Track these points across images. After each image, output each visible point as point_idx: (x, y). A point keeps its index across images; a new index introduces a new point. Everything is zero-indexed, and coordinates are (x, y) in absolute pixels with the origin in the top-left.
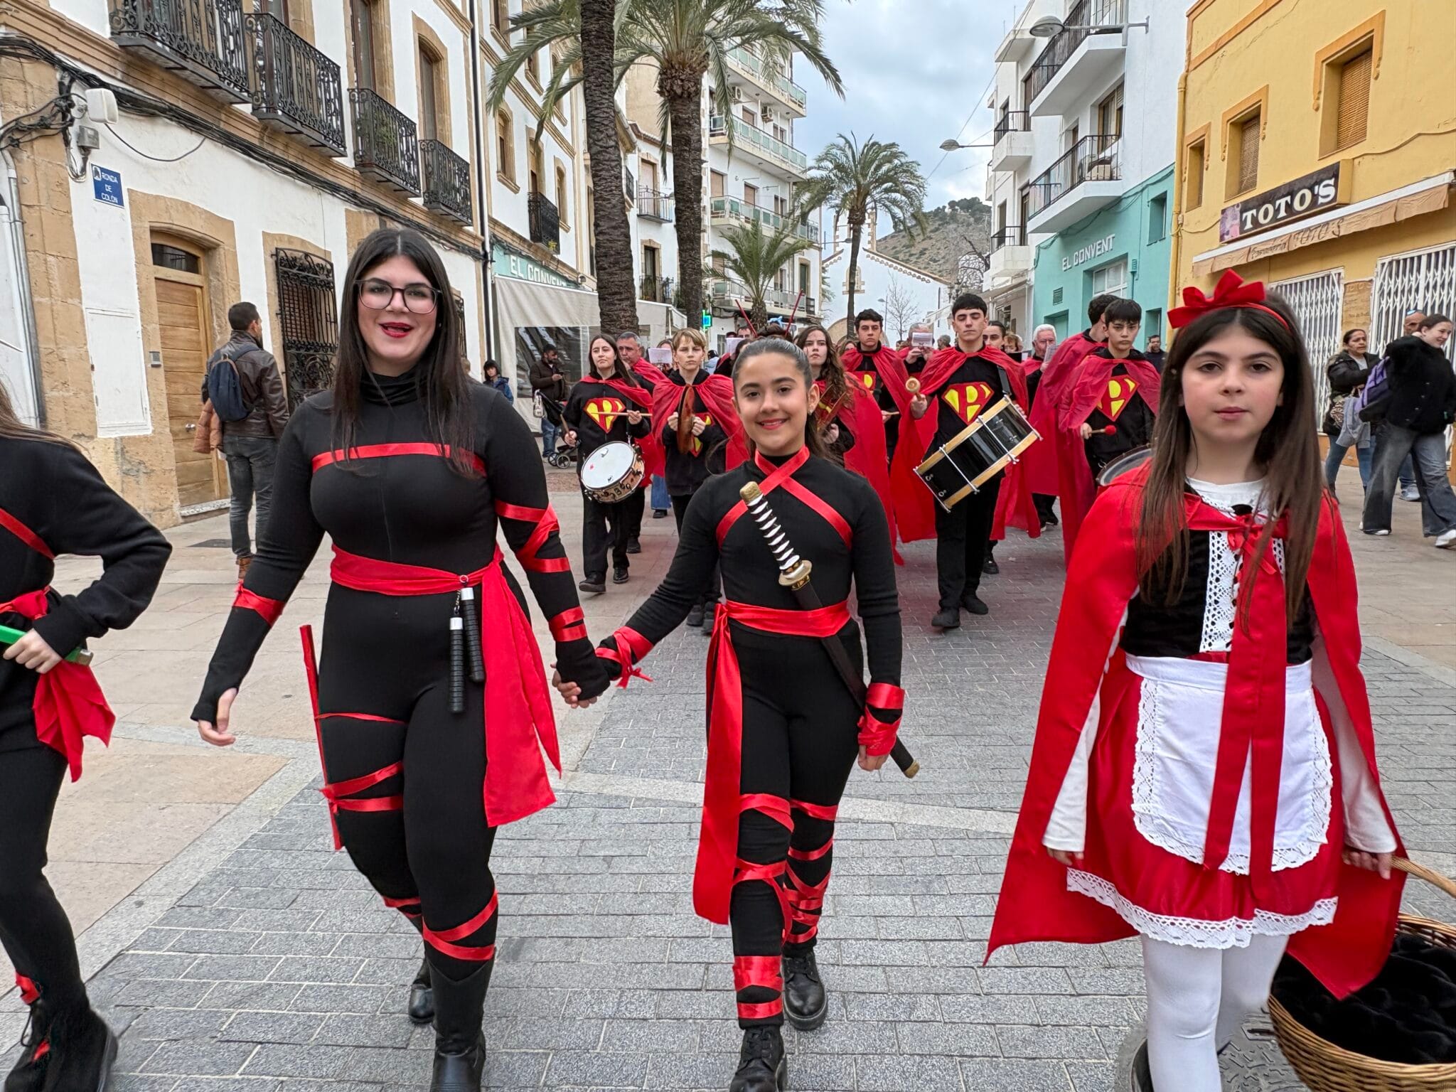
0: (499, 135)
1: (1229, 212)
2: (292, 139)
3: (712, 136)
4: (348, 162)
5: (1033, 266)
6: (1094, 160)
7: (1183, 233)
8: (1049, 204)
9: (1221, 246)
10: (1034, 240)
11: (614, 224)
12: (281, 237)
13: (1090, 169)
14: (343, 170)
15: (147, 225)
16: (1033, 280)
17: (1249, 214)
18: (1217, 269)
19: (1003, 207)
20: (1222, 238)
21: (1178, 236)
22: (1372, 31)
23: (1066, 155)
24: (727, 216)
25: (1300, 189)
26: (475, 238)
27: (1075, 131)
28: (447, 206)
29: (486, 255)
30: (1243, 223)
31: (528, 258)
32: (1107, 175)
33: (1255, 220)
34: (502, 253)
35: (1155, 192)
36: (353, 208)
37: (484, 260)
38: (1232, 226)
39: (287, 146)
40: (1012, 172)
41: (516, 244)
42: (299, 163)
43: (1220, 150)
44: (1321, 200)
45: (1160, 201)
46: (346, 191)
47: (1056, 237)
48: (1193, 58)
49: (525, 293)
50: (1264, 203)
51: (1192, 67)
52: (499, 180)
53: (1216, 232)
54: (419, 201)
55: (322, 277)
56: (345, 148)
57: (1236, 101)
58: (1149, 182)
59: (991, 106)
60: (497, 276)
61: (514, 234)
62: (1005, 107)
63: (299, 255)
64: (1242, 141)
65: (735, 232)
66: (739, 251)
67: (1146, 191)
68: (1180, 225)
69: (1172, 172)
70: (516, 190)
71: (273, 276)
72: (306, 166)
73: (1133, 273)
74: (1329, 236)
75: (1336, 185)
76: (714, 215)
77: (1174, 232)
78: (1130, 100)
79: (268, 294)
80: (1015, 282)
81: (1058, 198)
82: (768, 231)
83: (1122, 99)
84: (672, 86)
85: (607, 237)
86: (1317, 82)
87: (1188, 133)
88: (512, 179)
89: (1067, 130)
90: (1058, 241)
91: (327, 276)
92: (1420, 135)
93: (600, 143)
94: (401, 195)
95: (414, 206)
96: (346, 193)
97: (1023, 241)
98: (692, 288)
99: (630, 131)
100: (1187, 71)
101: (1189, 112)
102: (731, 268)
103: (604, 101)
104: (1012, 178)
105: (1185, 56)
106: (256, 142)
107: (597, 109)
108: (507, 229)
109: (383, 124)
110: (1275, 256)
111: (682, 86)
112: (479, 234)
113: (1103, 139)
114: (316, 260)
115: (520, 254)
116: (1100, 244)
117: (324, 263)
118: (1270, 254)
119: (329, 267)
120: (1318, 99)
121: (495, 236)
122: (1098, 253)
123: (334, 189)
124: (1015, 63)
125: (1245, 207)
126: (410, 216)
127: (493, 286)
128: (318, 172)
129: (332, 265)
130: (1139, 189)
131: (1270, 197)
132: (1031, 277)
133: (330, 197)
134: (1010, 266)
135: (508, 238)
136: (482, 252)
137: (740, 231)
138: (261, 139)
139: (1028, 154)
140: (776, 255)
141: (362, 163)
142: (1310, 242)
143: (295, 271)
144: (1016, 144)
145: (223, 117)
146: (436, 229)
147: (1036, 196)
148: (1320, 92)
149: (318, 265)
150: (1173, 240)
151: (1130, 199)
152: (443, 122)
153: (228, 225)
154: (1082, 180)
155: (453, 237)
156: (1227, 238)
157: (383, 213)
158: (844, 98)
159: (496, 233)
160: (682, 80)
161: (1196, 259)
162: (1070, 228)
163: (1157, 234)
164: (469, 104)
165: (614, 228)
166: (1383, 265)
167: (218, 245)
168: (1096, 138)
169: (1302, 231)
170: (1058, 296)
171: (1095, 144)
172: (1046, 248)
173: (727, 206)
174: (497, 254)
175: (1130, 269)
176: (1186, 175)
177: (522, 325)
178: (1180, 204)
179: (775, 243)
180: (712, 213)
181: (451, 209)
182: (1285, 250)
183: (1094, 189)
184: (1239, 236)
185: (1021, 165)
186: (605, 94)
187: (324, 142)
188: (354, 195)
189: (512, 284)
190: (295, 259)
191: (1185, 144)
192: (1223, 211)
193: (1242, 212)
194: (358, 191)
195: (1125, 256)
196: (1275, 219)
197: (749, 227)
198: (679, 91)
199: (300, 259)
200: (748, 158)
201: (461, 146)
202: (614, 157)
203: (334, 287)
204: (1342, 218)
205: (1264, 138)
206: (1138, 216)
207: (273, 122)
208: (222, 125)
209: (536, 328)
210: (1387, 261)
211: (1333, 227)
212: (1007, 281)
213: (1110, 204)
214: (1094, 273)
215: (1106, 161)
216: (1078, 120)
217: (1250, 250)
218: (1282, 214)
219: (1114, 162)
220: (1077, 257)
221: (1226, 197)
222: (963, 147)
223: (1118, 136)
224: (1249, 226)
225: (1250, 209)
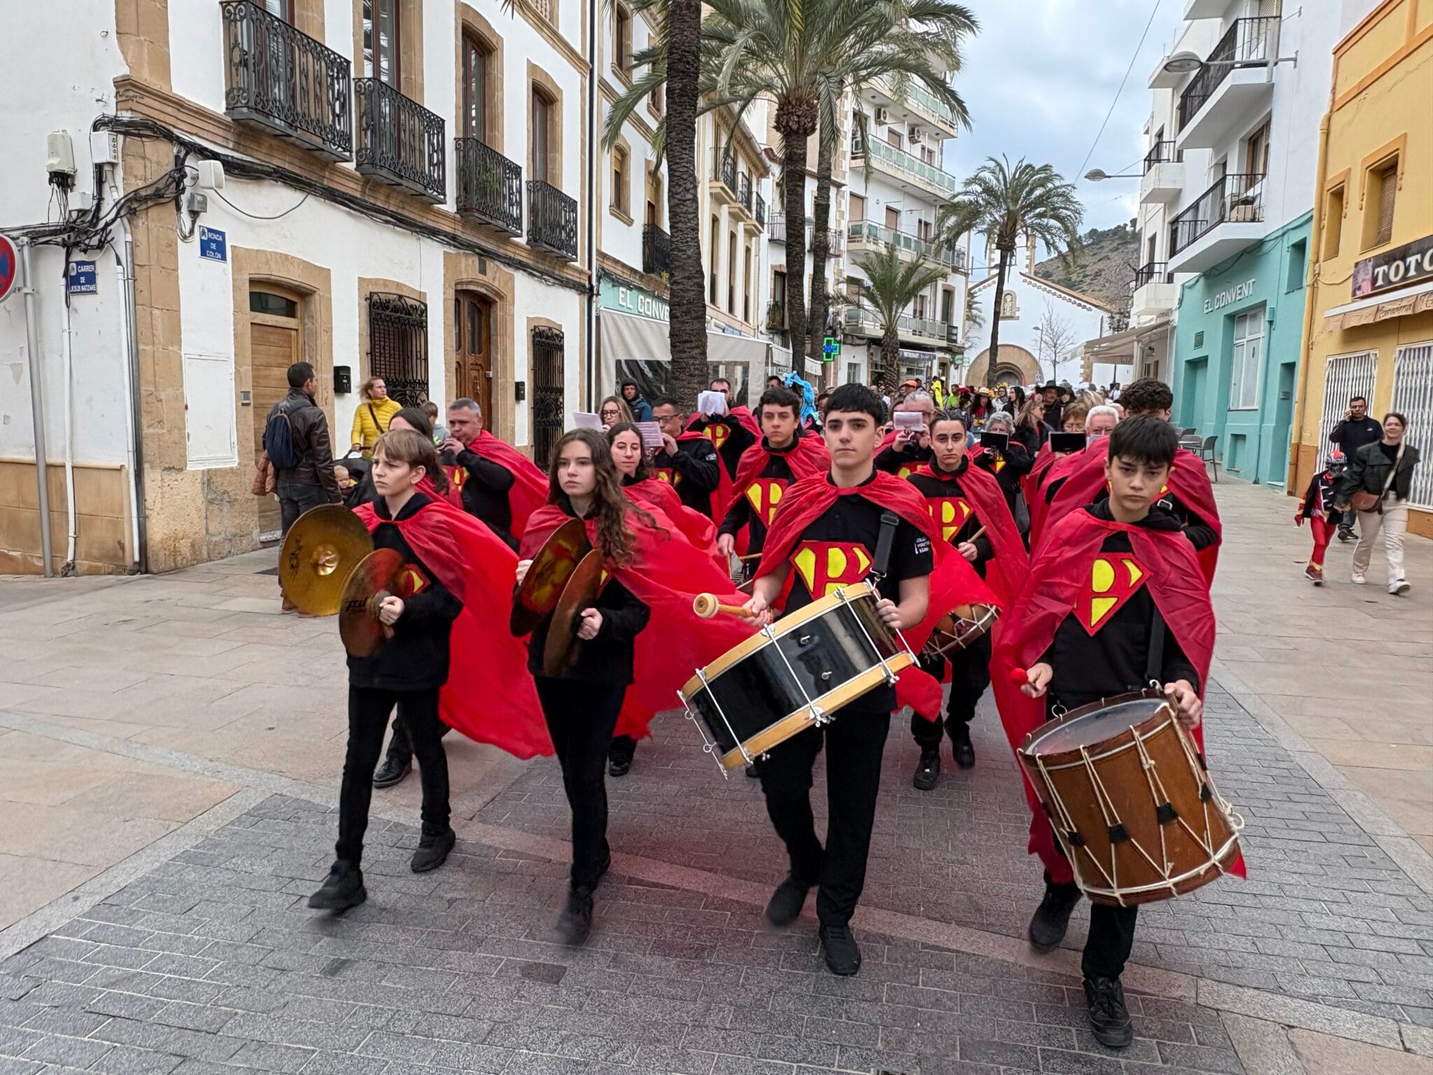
0: (614, 168)
1: (1361, 266)
2: (394, 190)
3: (853, 158)
4: (450, 206)
5: (1176, 305)
6: (1236, 199)
7: (1320, 285)
8: (1195, 240)
9: (1353, 302)
10: (1181, 278)
11: (687, 274)
12: (376, 282)
13: (1232, 208)
14: (444, 215)
15: (247, 277)
16: (1176, 320)
17: (1380, 270)
18: (1347, 326)
19: (1153, 240)
20: (1354, 294)
21: (1314, 286)
23: (1216, 185)
24: (864, 241)
25: (1429, 249)
26: (581, 272)
27: (1225, 165)
28: (550, 245)
29: (591, 288)
30: (1375, 279)
31: (640, 289)
32: (1249, 216)
33: (1386, 275)
34: (610, 285)
35: (1295, 237)
36: (452, 250)
37: (589, 293)
38: (1363, 280)
39: (388, 197)
40: (1162, 205)
41: (626, 276)
42: (400, 211)
43: (1358, 201)
45: (1300, 247)
46: (446, 234)
47: (1200, 276)
48: (1337, 98)
49: (627, 325)
50: (1395, 260)
51: (1336, 107)
52: (612, 214)
53: (1349, 286)
54: (522, 241)
55: (415, 317)
56: (445, 195)
57: (1374, 148)
58: (1290, 226)
59: (1147, 132)
60: (602, 308)
61: (624, 266)
62: (1160, 135)
63: (392, 297)
64: (1382, 190)
65: (868, 258)
66: (872, 278)
67: (1286, 237)
68: (1316, 275)
69: (1312, 217)
70: (630, 222)
71: (365, 317)
72: (406, 213)
73: (1271, 322)
76: (851, 239)
77: (1311, 280)
78: (1277, 140)
79: (360, 335)
80: (1159, 321)
81: (1202, 235)
82: (905, 256)
83: (1268, 136)
84: (788, 122)
85: (681, 287)
87: (1330, 176)
88: (627, 213)
89: (1216, 164)
90: (1202, 281)
91: (421, 315)
93: (678, 197)
94: (503, 236)
95: (517, 245)
96: (445, 236)
97: (1170, 278)
98: (798, 324)
99: (764, 156)
100: (1331, 111)
101: (1331, 155)
102: (863, 295)
104: (1162, 211)
105: (1329, 95)
106: (358, 195)
107: (677, 163)
108: (617, 262)
109: (487, 170)
110: (1400, 317)
111: (798, 122)
112: (586, 268)
113: (1251, 178)
114: (410, 302)
115: (629, 286)
116: (1241, 288)
117: (417, 304)
118: (1396, 315)
119: (423, 307)
121: (603, 269)
122: (1239, 298)
123: (432, 233)
124: (1170, 90)
125: (1377, 262)
126: (512, 255)
127: (598, 318)
128: (418, 218)
129: (426, 306)
130: (1280, 233)
131: (1402, 253)
132: (1175, 317)
133: (429, 241)
134: (1153, 305)
135: (618, 271)
136: (587, 285)
137: (872, 255)
138: (363, 192)
139: (1178, 187)
140: (914, 280)
141: (463, 209)
143: (388, 312)
144: (1166, 177)
145: (327, 174)
146: (539, 265)
147: (1184, 231)
149: (412, 306)
150: (1309, 290)
151: (1272, 243)
152: (554, 160)
153: (325, 274)
154: (1222, 220)
155: (557, 272)
156: (1359, 294)
157: (484, 254)
158: (971, 129)
159: (605, 266)
160: (798, 116)
161: (1328, 314)
162: (1213, 268)
163: (1295, 283)
164: (583, 141)
165: (689, 278)
167: (315, 292)
168: (1244, 177)
169: (1428, 293)
170: (1199, 340)
171: (1243, 183)
172: (1190, 287)
173: (865, 231)
174: (605, 288)
175: (1267, 318)
176: (1325, 222)
177: (623, 357)
178: (1318, 253)
179: (913, 268)
180: (849, 237)
181: (554, 246)
182: (1410, 312)
183: (1236, 231)
184: (1370, 292)
185: (1172, 198)
187: (423, 192)
188: (454, 238)
189: (616, 316)
190: (388, 302)
191: (1326, 188)
192: (1357, 265)
193: (1374, 267)
194: (458, 233)
195: (1264, 304)
196: (1404, 278)
197: (884, 251)
198: (795, 127)
199: (394, 301)
200: (890, 180)
201: (571, 185)
202: (691, 210)
203: (426, 327)
205: (1400, 189)
206: (1278, 261)
207: (376, 177)
208: (325, 182)
209: (636, 361)
212: (1152, 320)
213: (1254, 245)
214: (1235, 319)
215: (1248, 202)
216: (1226, 156)
217: (1378, 309)
218: (1412, 273)
219: (1256, 204)
220: (1218, 300)
221: (1362, 249)
222: (1109, 177)
223: (1264, 175)
224: (1380, 282)
225: (1382, 265)
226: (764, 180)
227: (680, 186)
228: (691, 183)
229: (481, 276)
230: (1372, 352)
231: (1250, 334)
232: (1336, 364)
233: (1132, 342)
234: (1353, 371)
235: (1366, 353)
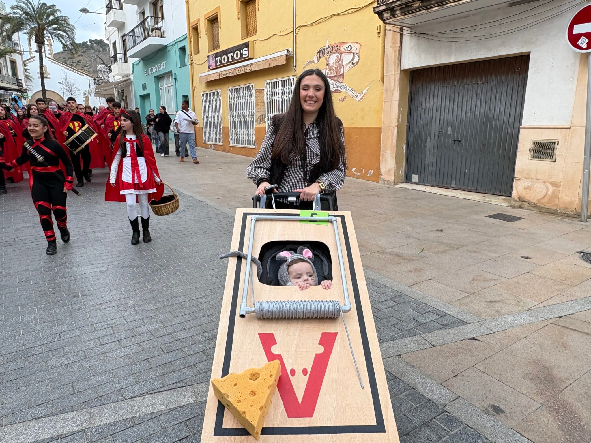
1: (210, 57)
5: (131, 72)
6: (153, 27)
7: (194, 64)
8: (136, 45)
9: (209, 71)
10: (131, 60)
13: (152, 31)
16: (132, 78)
17: (218, 59)
18: (209, 80)
19: (114, 44)
20: (209, 68)
21: (192, 65)
23: (140, 24)
25: (236, 51)
27: (143, 13)
30: (216, 62)
32: (160, 35)
33: (220, 61)
35: (181, 45)
38: (212, 63)
40: (117, 28)
43: (204, 31)
44: (244, 56)
45: (183, 49)
47: (140, 60)
50: (223, 55)
53: (206, 64)
57: (209, 10)
58: (178, 40)
64: (212, 28)
67: (176, 44)
68: (192, 60)
69: (186, 37)
73: (175, 79)
74: (248, 71)
75: (248, 51)
77: (190, 63)
80: (125, 79)
81: (139, 43)
86: (238, 9)
87: (191, 22)
89: (140, 13)
90: (141, 63)
92: (275, 35)
97: (126, 61)
101: (190, 12)
104: (117, 31)
113: (156, 19)
116: (160, 65)
118: (228, 76)
120: (239, 15)
122: (159, 69)
125: (216, 55)
130: (174, 43)
131: (225, 52)
132: (131, 77)
134: (121, 72)
139: (123, 21)
142: (241, 72)
144: (117, 15)
147: (129, 41)
148: (239, 12)
150: (190, 66)
151: (171, 47)
154: (149, 36)
156: (211, 68)
161: (200, 75)
162: (146, 57)
163: (183, 64)
166: (267, 83)
168: (153, 18)
169: (238, 67)
170: (144, 87)
171: (153, 20)
172: (136, 65)
175: (174, 77)
176: (192, 39)
178: (191, 51)
182: (232, 75)
183: (155, 41)
184: (215, 67)
185: (121, 26)
191: (190, 26)
192: (208, 56)
193: (216, 57)
195: (171, 72)
196: (228, 62)
204: (252, 64)
205: (220, 28)
206: (174, 54)
210: (268, 82)
211: (249, 67)
212: (121, 78)
213: (163, 48)
214: (159, 78)
215: (158, 29)
216: (144, 9)
217: (220, 74)
218: (230, 60)
219: (162, 30)
220: (151, 70)
221: (209, 51)
222: (91, 12)
223: (163, 18)
224: (218, 63)
225: (218, 57)
230: (219, 90)
231: (166, 84)
232: (205, 95)
233: (113, 88)
234: (212, 98)
235: (216, 90)
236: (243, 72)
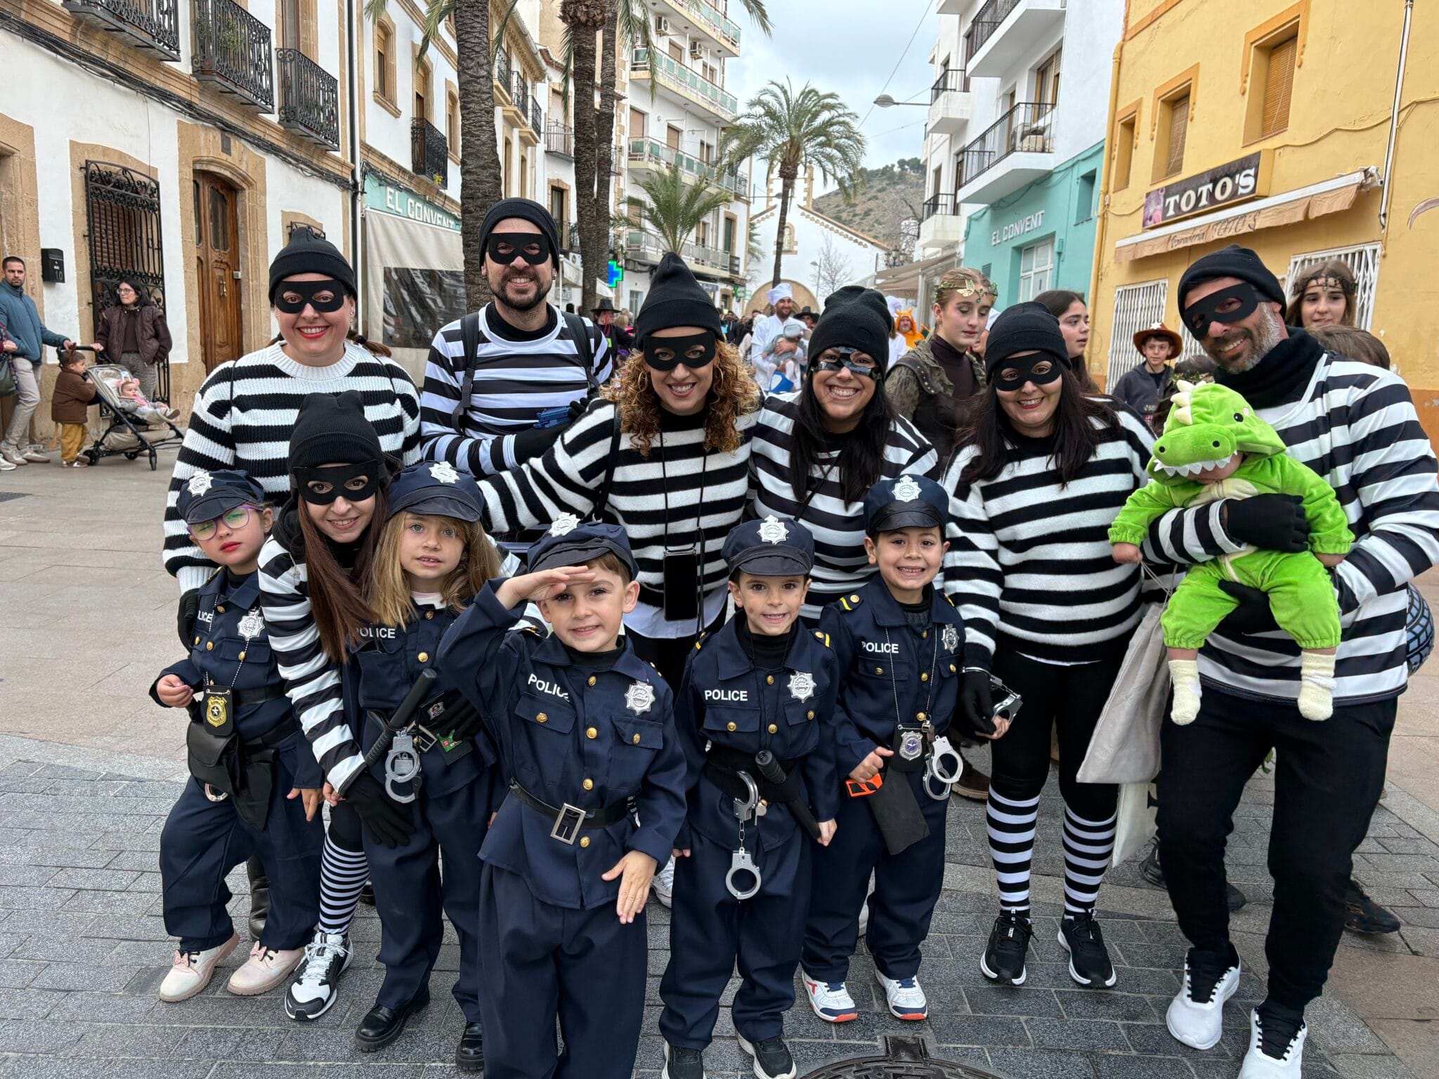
0: (377, 48)
1: (1152, 196)
2: (113, 38)
3: (634, 69)
4: (184, 66)
5: (962, 237)
6: (1027, 129)
7: (1110, 217)
8: (982, 172)
9: (1144, 232)
10: (967, 210)
12: (93, 148)
13: (1023, 138)
14: (178, 76)
16: (962, 253)
17: (1171, 200)
18: (1139, 256)
19: (938, 172)
20: (1144, 225)
21: (1104, 217)
22: (1298, 16)
23: (1003, 118)
24: (646, 159)
25: (1222, 177)
26: (343, 164)
27: (1013, 95)
28: (305, 126)
29: (355, 185)
30: (1166, 209)
31: (409, 191)
32: (1039, 146)
33: (1177, 206)
34: (376, 184)
35: (1085, 169)
36: (187, 120)
37: (354, 190)
38: (1155, 211)
39: (106, 44)
40: (948, 136)
41: (394, 175)
42: (121, 65)
43: (1150, 128)
44: (1241, 191)
45: (1090, 178)
46: (180, 100)
47: (987, 208)
48: (1129, 27)
49: (399, 231)
50: (1187, 190)
51: (1128, 37)
52: (376, 101)
53: (1140, 216)
54: (274, 118)
55: (144, 196)
56: (178, 51)
57: (1165, 79)
58: (1080, 158)
59: (932, 61)
60: (368, 209)
61: (391, 163)
62: (946, 63)
63: (114, 169)
64: (1174, 120)
65: (652, 178)
66: (655, 199)
67: (1076, 167)
68: (1106, 206)
69: (1103, 147)
70: (396, 114)
71: (81, 192)
72: (129, 68)
73: (1059, 254)
74: (1246, 229)
75: (1256, 176)
76: (632, 157)
77: (1100, 212)
78: (1067, 67)
79: (75, 213)
80: (946, 253)
81: (990, 167)
82: (688, 178)
83: (1058, 65)
84: (575, 12)
85: (475, 177)
86: (1245, 64)
87: (1120, 108)
88: (392, 101)
89: (1005, 95)
90: (989, 213)
91: (152, 195)
92: (1337, 130)
93: (470, 72)
94: (250, 110)
95: (267, 124)
96: (179, 102)
97: (956, 210)
98: (589, 239)
100: (1124, 40)
101: (1122, 85)
102: (645, 217)
103: (476, 25)
104: (948, 141)
105: (1121, 23)
106: (66, 37)
107: (467, 33)
108: (384, 158)
109: (228, 27)
110: (1193, 246)
111: (587, 13)
112: (349, 160)
113: (1039, 107)
114: (137, 177)
115: (397, 187)
116: (1029, 220)
117: (147, 181)
118: (1189, 244)
119: (153, 185)
120: (1245, 82)
121: (368, 164)
122: (1027, 229)
123: (164, 96)
124: (958, 16)
125: (1168, 192)
126: (262, 135)
127: (364, 220)
128: (144, 76)
129: (157, 184)
130: (1070, 163)
131: (1194, 182)
132: (961, 249)
133: (159, 106)
134: (940, 237)
135: (385, 168)
136: (351, 182)
137: (656, 175)
138: (74, 35)
139: (965, 117)
140: (696, 207)
141: (201, 70)
142: (1227, 234)
143: (109, 187)
144: (954, 105)
145: (25, 5)
146: (294, 151)
147: (971, 163)
148: (1247, 75)
149: (140, 183)
150: (1099, 221)
151: (1059, 176)
152: (308, 28)
153: (27, 131)
154: (1014, 150)
155: (315, 161)
156: (1150, 224)
157: (227, 129)
159: (370, 161)
160: (587, 7)
161: (1119, 243)
162: (1002, 200)
163: (1084, 216)
164: (341, 11)
166: (1296, 263)
167: (13, 153)
168: (1032, 105)
169: (1220, 222)
171: (1030, 111)
172: (977, 220)
173: (647, 149)
174: (370, 185)
175: (1056, 249)
176: (1116, 153)
177: (392, 264)
178: (1108, 184)
179: (696, 192)
180: (630, 155)
181: (312, 130)
182: (1202, 241)
183: (1026, 161)
184: (1161, 222)
185: (958, 129)
186: (477, 16)
187: (151, 43)
188: (190, 106)
189: (385, 219)
190: (110, 174)
191: (1117, 119)
192: (1148, 195)
193: (1166, 197)
194: (195, 100)
195: (1052, 236)
196: (1196, 207)
197: (667, 172)
198: (583, 19)
199: (117, 174)
200: (673, 98)
201: (329, 59)
202: (484, 89)
203: (159, 210)
204: (1259, 211)
205: (1192, 119)
206: (1067, 192)
207: (89, 17)
208: (23, 16)
209: (408, 269)
210: (1299, 259)
211: (1249, 220)
212: (938, 252)
213: (1041, 177)
214: (1023, 250)
215: (1036, 132)
216: (1015, 84)
217: (1170, 237)
218: (1204, 202)
219: (1046, 133)
220: (1007, 232)
221: (1152, 180)
222: (898, 104)
223: (1054, 105)
224: (1171, 212)
225: (1174, 195)
226: (539, 85)
227: (472, 59)
228: (485, 57)
229: (224, 156)
230: (1161, 282)
231: (1037, 267)
232: (1124, 294)
233: (917, 275)
234: (1141, 301)
235: (1156, 282)
236: (1232, 233)
